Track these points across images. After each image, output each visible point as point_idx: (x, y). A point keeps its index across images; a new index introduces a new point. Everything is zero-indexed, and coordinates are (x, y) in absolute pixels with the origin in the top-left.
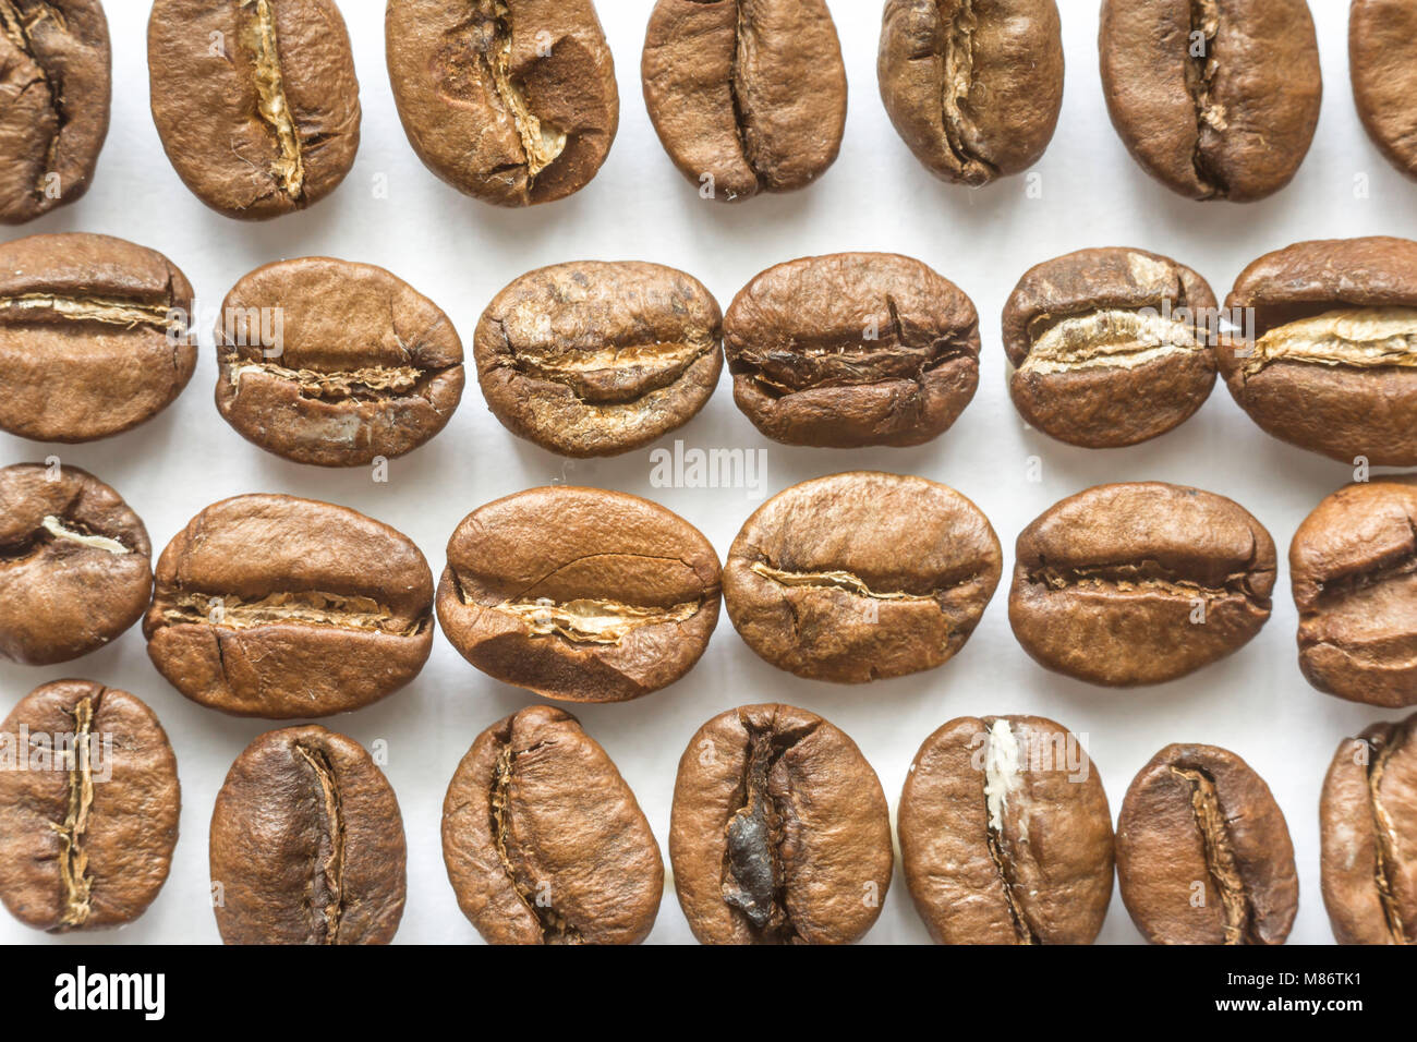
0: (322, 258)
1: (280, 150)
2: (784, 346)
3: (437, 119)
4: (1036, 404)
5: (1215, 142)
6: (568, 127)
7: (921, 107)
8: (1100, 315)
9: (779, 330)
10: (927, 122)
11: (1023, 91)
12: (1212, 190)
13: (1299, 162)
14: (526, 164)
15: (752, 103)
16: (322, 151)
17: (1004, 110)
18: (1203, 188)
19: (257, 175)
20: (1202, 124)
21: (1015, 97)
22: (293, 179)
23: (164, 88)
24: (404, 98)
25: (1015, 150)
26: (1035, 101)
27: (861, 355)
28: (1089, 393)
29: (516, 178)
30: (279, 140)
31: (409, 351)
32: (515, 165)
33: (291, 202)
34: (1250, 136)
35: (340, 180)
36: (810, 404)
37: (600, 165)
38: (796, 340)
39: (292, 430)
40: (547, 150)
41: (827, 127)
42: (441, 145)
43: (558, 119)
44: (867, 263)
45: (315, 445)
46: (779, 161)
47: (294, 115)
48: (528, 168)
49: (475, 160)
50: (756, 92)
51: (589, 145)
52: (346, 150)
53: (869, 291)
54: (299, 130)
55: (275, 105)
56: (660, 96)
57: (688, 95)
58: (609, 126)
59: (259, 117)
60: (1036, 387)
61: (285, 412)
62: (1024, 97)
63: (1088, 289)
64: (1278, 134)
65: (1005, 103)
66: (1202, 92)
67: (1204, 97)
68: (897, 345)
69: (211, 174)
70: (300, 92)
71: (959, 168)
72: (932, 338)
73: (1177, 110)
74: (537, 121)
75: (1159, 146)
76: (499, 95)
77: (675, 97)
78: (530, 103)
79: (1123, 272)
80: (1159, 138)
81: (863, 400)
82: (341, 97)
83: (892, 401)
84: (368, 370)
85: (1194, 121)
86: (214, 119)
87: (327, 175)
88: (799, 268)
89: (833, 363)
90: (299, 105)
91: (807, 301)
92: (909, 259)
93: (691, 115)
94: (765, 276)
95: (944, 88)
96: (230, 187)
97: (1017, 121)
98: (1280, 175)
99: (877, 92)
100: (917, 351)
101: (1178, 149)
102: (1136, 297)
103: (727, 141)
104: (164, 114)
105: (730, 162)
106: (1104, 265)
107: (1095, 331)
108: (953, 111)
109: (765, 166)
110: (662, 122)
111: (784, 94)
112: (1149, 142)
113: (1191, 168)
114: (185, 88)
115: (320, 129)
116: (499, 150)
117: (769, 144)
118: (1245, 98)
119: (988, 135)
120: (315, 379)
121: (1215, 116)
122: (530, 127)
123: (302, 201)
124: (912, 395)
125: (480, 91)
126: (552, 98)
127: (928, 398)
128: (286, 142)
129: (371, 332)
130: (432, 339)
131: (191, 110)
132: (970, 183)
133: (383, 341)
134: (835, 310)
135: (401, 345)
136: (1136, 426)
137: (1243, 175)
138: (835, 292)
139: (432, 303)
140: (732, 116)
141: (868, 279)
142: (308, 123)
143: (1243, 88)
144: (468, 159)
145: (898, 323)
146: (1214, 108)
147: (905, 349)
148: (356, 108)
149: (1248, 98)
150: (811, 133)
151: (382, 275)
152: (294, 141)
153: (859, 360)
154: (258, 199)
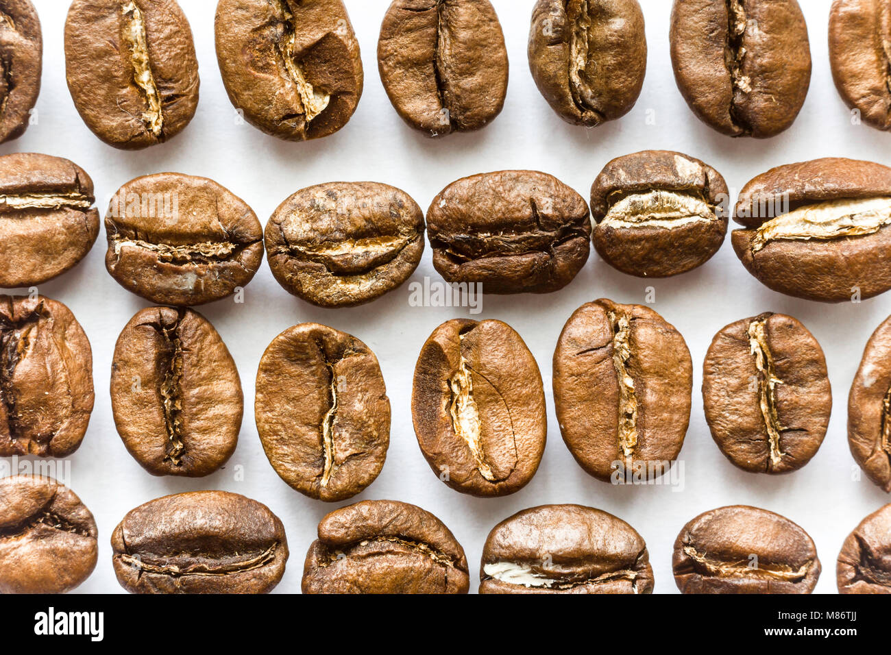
0: (172, 173)
1: (148, 105)
2: (464, 231)
3: (247, 85)
4: (609, 246)
5: (744, 100)
6: (330, 91)
7: (555, 76)
8: (654, 193)
9: (460, 221)
10: (559, 85)
11: (620, 66)
12: (741, 130)
13: (797, 113)
14: (304, 114)
15: (447, 75)
16: (175, 106)
17: (608, 78)
18: (736, 129)
19: (133, 121)
20: (736, 89)
21: (616, 70)
22: (157, 124)
23: (75, 66)
24: (226, 72)
25: (615, 103)
26: (628, 72)
27: (514, 237)
28: (643, 242)
29: (298, 123)
30: (147, 99)
31: (228, 232)
32: (297, 115)
33: (155, 138)
34: (766, 96)
35: (186, 124)
36: (480, 268)
37: (351, 115)
38: (472, 227)
39: (154, 282)
40: (317, 105)
41: (495, 90)
42: (250, 102)
43: (325, 85)
44: (519, 177)
45: (169, 292)
46: (465, 112)
47: (156, 83)
48: (305, 117)
49: (272, 111)
50: (450, 68)
51: (345, 102)
52: (190, 105)
53: (518, 196)
54: (160, 92)
55: (145, 77)
56: (389, 71)
57: (407, 70)
58: (357, 90)
59: (134, 84)
60: (610, 236)
61: (149, 271)
62: (621, 69)
63: (647, 177)
64: (784, 95)
65: (609, 72)
66: (735, 68)
67: (737, 72)
68: (537, 230)
69: (103, 121)
70: (161, 68)
71: (579, 115)
72: (559, 225)
73: (719, 79)
74: (311, 87)
75: (708, 102)
76: (287, 70)
77: (398, 71)
78: (307, 75)
79: (671, 167)
80: (708, 97)
81: (514, 266)
82: (186, 72)
83: (533, 266)
84: (202, 245)
85: (730, 87)
86: (106, 86)
87: (178, 121)
88: (475, 181)
89: (495, 241)
90: (160, 76)
91: (478, 202)
92: (545, 174)
93: (408, 83)
94: (453, 187)
95: (570, 64)
96: (116, 129)
97: (616, 85)
98: (784, 121)
99: (527, 68)
100: (549, 234)
101: (720, 104)
102: (678, 184)
103: (431, 99)
104: (74, 83)
105: (433, 112)
106: (659, 161)
107: (650, 204)
108: (576, 79)
109: (456, 115)
110: (391, 87)
111: (468, 69)
112: (702, 100)
113: (729, 117)
114: (88, 66)
115: (173, 92)
116: (287, 105)
117: (458, 101)
118: (763, 72)
119: (598, 94)
120: (168, 250)
121: (744, 83)
122: (307, 90)
123: (162, 137)
124: (545, 262)
125: (274, 68)
126: (321, 72)
127: (557, 263)
128: (152, 100)
129: (204, 220)
130: (242, 225)
131: (91, 80)
132: (586, 125)
133: (211, 226)
134: (497, 208)
135: (222, 228)
136: (672, 265)
137: (762, 121)
138: (497, 196)
139: (242, 201)
140: (435, 83)
141: (518, 188)
142: (166, 88)
143: (761, 66)
144: (267, 111)
145: (537, 216)
146: (743, 78)
147: (542, 232)
148: (197, 78)
149: (764, 72)
150: (485, 94)
151: (211, 184)
152: (157, 100)
153: (512, 239)
154: (134, 136)
